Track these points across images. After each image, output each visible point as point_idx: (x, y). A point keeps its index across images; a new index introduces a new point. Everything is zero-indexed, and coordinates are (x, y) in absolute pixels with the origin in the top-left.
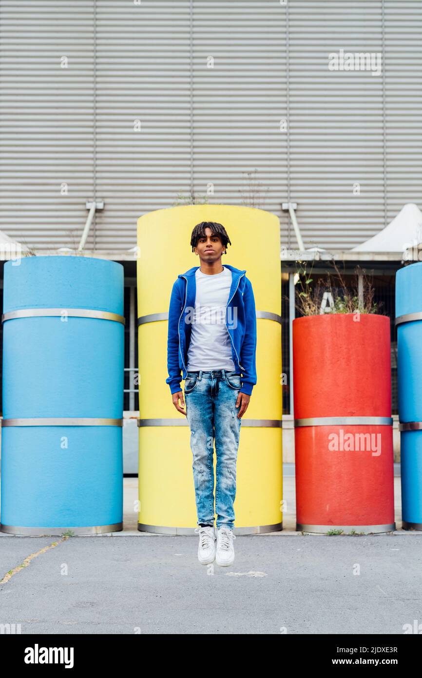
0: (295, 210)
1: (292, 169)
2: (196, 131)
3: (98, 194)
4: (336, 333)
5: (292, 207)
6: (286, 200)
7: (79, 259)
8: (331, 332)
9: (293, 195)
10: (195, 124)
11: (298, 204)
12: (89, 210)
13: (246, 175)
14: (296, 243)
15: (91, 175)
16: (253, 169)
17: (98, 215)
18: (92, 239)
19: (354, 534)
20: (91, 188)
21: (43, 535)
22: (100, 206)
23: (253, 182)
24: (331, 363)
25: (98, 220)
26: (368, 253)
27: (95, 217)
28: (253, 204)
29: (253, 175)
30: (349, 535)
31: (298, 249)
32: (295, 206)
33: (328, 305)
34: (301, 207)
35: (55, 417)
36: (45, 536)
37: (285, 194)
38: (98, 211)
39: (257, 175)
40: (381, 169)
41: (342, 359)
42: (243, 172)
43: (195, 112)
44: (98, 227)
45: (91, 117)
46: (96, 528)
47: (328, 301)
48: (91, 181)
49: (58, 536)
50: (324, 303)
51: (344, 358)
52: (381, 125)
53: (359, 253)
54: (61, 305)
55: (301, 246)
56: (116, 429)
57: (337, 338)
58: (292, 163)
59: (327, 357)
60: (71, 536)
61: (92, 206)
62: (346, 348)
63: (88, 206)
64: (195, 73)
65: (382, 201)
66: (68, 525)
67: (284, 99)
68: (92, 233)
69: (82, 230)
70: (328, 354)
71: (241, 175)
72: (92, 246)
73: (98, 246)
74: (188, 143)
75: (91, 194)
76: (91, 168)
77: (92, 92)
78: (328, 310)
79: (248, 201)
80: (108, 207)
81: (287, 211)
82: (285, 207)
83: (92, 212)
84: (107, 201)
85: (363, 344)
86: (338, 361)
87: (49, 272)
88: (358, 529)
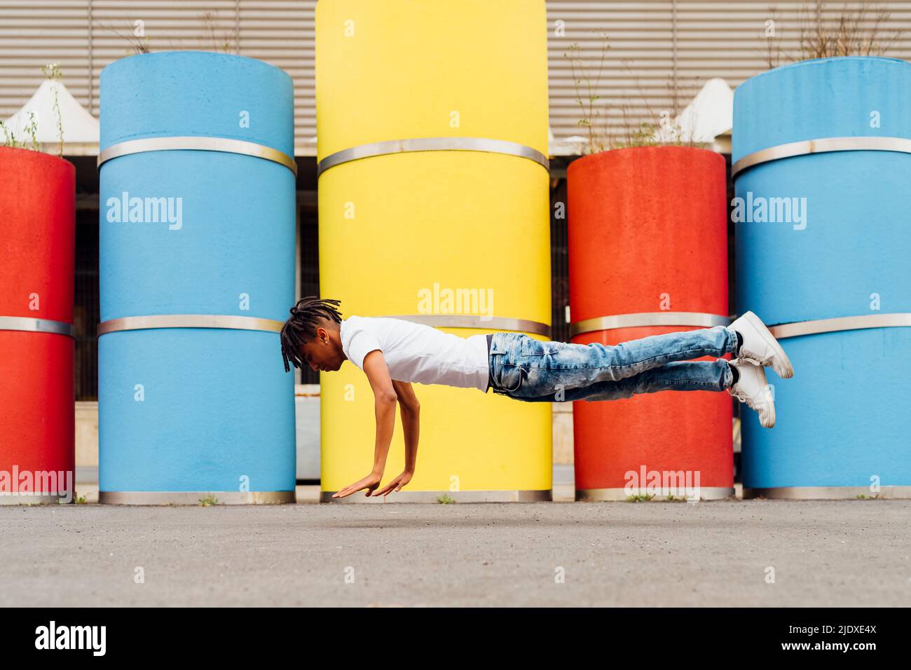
4: (641, 177)
7: (222, 59)
8: (634, 176)
19: (673, 501)
21: (168, 503)
24: (634, 227)
30: (664, 501)
35: (186, 314)
36: (171, 505)
41: (650, 219)
46: (254, 494)
49: (195, 505)
51: (654, 219)
54: (193, 132)
57: (643, 186)
59: (626, 217)
60: (213, 505)
62: (658, 202)
66: (209, 489)
70: (628, 212)
85: (686, 196)
86: (645, 222)
87: (173, 77)
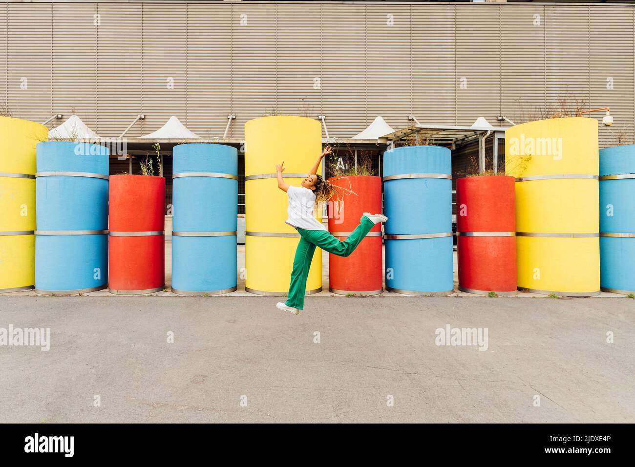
0: (324, 119)
1: (323, 100)
2: (278, 82)
3: (233, 111)
5: (323, 118)
6: (320, 115)
9: (323, 112)
10: (278, 79)
11: (326, 116)
12: (229, 119)
13: (301, 100)
14: (326, 134)
15: (230, 102)
16: (305, 97)
17: (233, 121)
18: (230, 132)
19: (362, 297)
20: (230, 109)
22: (234, 117)
23: (305, 103)
25: (233, 124)
26: (360, 140)
27: (232, 122)
28: (306, 116)
29: (305, 100)
30: (359, 297)
31: (326, 137)
32: (324, 117)
33: (340, 164)
34: (327, 118)
35: (199, 232)
36: (194, 296)
37: (320, 112)
38: (233, 119)
39: (307, 100)
40: (365, 100)
42: (300, 99)
43: (278, 73)
44: (233, 127)
45: (230, 76)
47: (340, 162)
48: (230, 105)
50: (339, 163)
52: (365, 79)
53: (355, 140)
55: (327, 136)
56: (233, 237)
58: (323, 97)
60: (208, 296)
61: (230, 117)
63: (229, 117)
64: (278, 55)
65: (365, 115)
67: (320, 67)
68: (230, 129)
69: (226, 128)
71: (298, 100)
72: (230, 135)
73: (233, 136)
74: (275, 88)
75: (230, 111)
76: (230, 99)
77: (230, 64)
78: (341, 166)
79: (304, 115)
80: (237, 118)
81: (321, 120)
82: (320, 117)
83: (230, 119)
84: (237, 114)
88: (364, 293)
